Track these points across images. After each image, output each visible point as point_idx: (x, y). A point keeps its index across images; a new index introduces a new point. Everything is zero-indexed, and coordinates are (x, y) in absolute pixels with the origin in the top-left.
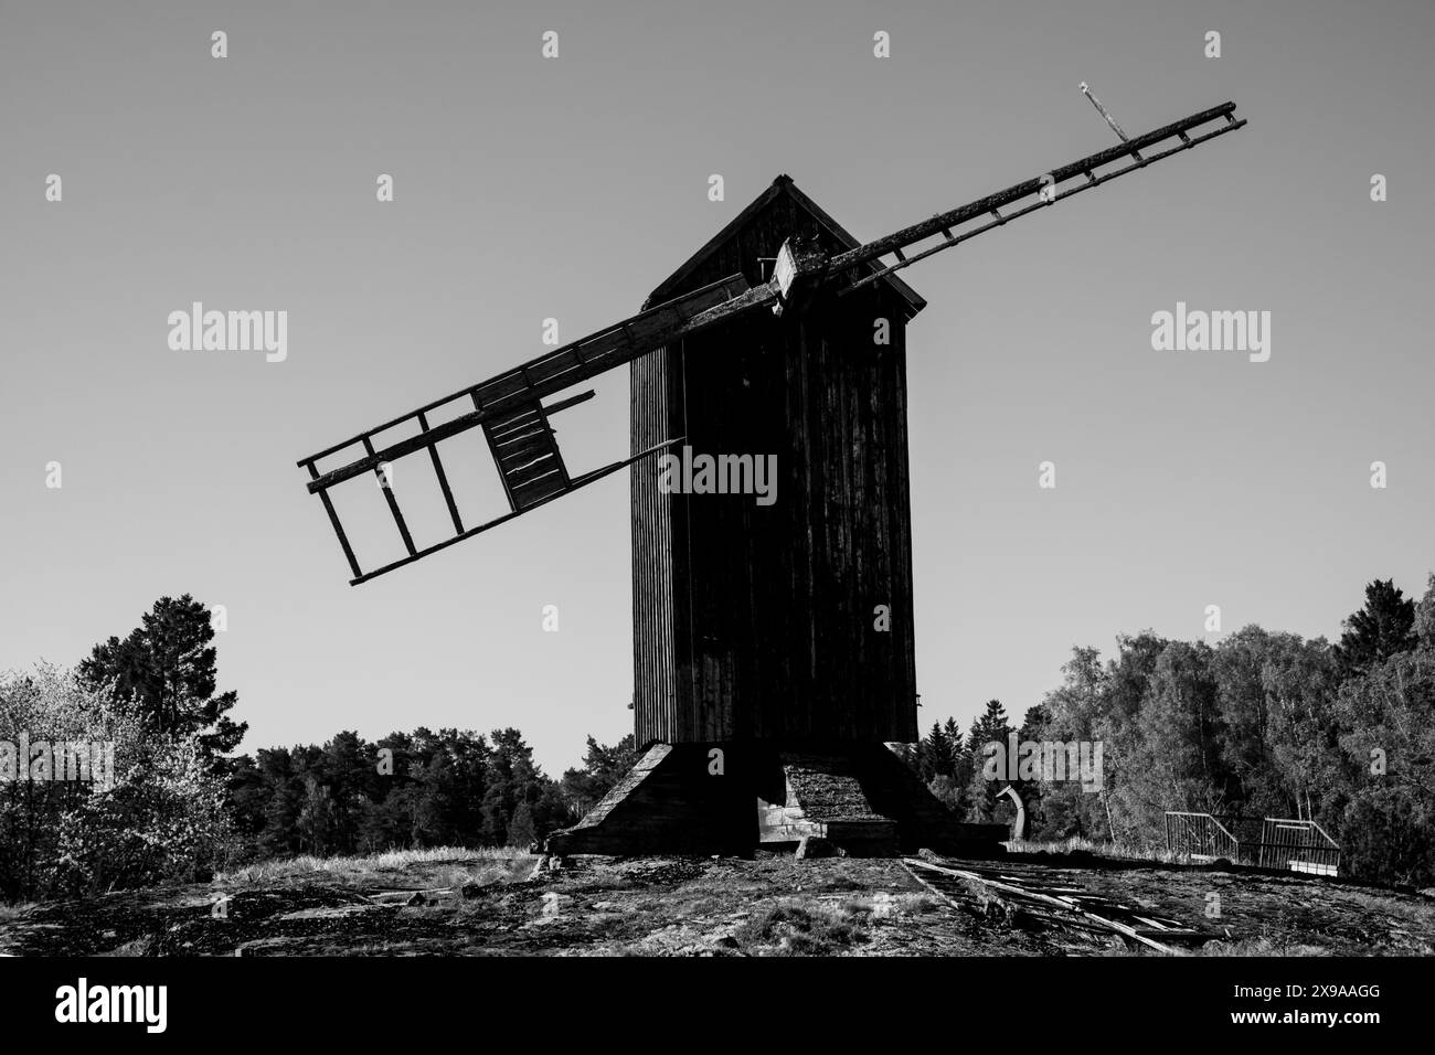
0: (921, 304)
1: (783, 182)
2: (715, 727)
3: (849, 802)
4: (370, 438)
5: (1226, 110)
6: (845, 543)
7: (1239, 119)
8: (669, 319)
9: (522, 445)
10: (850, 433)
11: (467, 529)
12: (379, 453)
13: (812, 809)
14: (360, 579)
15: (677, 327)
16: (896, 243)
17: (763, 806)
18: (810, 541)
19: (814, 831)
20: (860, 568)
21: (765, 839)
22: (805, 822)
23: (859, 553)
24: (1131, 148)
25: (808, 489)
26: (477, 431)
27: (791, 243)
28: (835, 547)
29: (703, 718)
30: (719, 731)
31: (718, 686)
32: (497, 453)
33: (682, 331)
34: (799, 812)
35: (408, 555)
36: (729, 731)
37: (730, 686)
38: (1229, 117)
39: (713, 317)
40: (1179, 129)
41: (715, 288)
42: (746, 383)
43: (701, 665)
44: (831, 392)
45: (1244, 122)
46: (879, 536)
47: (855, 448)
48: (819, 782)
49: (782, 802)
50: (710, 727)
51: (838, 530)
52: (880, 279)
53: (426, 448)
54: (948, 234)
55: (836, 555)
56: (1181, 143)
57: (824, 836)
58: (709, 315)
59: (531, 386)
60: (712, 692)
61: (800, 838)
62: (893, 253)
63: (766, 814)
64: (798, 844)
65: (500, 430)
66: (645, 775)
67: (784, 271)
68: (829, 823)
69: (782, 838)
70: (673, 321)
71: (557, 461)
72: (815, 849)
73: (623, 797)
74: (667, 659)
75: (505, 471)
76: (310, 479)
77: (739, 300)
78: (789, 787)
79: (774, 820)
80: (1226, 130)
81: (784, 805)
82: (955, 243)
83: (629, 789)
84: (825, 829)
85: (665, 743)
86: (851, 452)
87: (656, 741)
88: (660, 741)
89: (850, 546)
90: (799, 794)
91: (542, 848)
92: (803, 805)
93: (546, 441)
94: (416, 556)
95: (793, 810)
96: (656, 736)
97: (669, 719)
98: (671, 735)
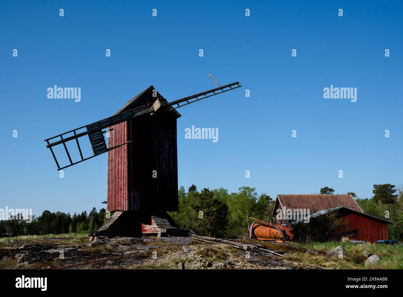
0: (180, 116)
1: (152, 87)
3: (167, 224)
4: (62, 136)
5: (237, 83)
7: (240, 85)
8: (130, 114)
9: (97, 140)
10: (166, 142)
11: (84, 159)
12: (64, 139)
13: (160, 226)
14: (60, 169)
15: (132, 116)
16: (177, 102)
17: (143, 225)
18: (157, 166)
19: (162, 231)
20: (167, 172)
21: (143, 233)
22: (158, 229)
23: (167, 169)
24: (221, 88)
25: (157, 154)
26: (87, 136)
27: (159, 99)
29: (134, 205)
30: (137, 208)
31: (137, 198)
32: (91, 141)
33: (133, 117)
34: (157, 226)
35: (70, 164)
36: (139, 208)
37: (140, 198)
38: (238, 85)
39: (140, 114)
40: (229, 86)
41: (140, 108)
42: (144, 130)
43: (133, 193)
44: (162, 133)
45: (241, 86)
46: (171, 165)
47: (166, 146)
48: (159, 220)
49: (150, 224)
50: (135, 207)
51: (163, 164)
52: (173, 110)
53: (75, 139)
54: (187, 101)
55: (162, 169)
56: (230, 89)
57: (165, 232)
58: (139, 114)
59: (100, 126)
60: (136, 199)
61: (157, 233)
62: (176, 104)
63: (144, 227)
64: (158, 234)
65: (92, 136)
66: (116, 218)
67: (157, 105)
68: (166, 229)
69: (150, 232)
70: (131, 114)
71: (105, 144)
72: (163, 235)
73: (112, 223)
74: (125, 191)
75: (93, 146)
76: (47, 144)
77: (145, 111)
78: (153, 221)
79: (148, 228)
80: (238, 87)
81: (151, 225)
82: (189, 103)
83: (113, 221)
84: (165, 230)
85: (121, 211)
86: (166, 147)
87: (117, 210)
88: (119, 210)
89: (165, 167)
90: (156, 223)
91: (92, 235)
92: (157, 225)
93: (103, 139)
94: (72, 164)
95: (154, 226)
96: (118, 209)
97: (125, 205)
98: (126, 209)
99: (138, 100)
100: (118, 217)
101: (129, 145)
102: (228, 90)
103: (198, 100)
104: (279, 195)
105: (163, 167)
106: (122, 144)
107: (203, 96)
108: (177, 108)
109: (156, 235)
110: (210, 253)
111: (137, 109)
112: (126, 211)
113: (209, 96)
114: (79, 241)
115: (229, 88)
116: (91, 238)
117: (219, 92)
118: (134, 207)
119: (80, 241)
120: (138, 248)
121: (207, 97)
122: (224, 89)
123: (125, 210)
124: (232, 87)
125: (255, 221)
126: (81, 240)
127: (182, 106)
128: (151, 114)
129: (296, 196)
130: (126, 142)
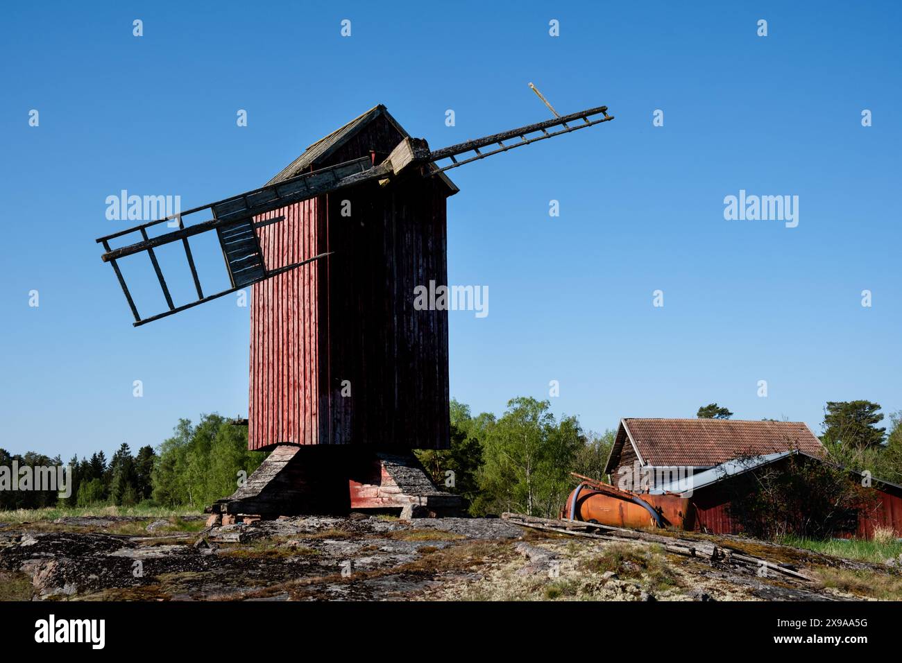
0: (456, 191)
1: (381, 108)
2: (341, 435)
3: (423, 484)
4: (146, 229)
5: (603, 110)
6: (414, 327)
7: (610, 116)
8: (328, 177)
9: (241, 245)
10: (418, 262)
11: (205, 296)
12: (151, 240)
13: (408, 488)
14: (139, 323)
15: (335, 183)
16: (451, 153)
17: (354, 486)
18: (396, 324)
19: (414, 501)
20: (421, 343)
21: (354, 506)
22: (402, 496)
23: (421, 334)
24: (563, 121)
25: (395, 293)
27: (410, 140)
28: (408, 329)
29: (334, 429)
30: (343, 438)
31: (343, 410)
32: (224, 248)
33: (338, 186)
34: (397, 489)
35: (169, 310)
36: (349, 438)
37: (350, 409)
38: (605, 114)
39: (356, 180)
40: (583, 116)
41: (355, 163)
42: (362, 224)
43: (333, 396)
44: (408, 235)
45: (613, 118)
46: (432, 324)
47: (420, 271)
48: (403, 471)
49: (376, 480)
50: (338, 436)
51: (410, 319)
52: (436, 175)
53: (181, 240)
54: (478, 152)
55: (409, 334)
56: (585, 123)
57: (423, 504)
58: (353, 178)
59: (247, 207)
60: (340, 413)
61: (399, 506)
62: (449, 158)
63: (358, 491)
64: (401, 509)
65: (228, 234)
66: (283, 464)
67: (401, 157)
68: (428, 497)
69: (376, 505)
70: (332, 179)
71: (260, 258)
72: (418, 512)
73: (272, 478)
74: (308, 392)
75: (230, 261)
76: (105, 252)
77: (369, 172)
78: (385, 474)
79: (368, 494)
80: (605, 120)
81: (379, 484)
82: (482, 157)
83: (274, 473)
84: (424, 500)
85: (293, 444)
86: (418, 273)
87: (282, 444)
88: (288, 444)
89: (416, 329)
90: (395, 478)
91: (216, 509)
92: (400, 485)
93: (254, 245)
94: (174, 311)
95: (389, 489)
96: (285, 440)
97: (308, 429)
98: (312, 438)
99: (346, 141)
100: (286, 463)
101: (321, 263)
102: (581, 127)
103: (506, 150)
104: (626, 420)
105: (412, 329)
106: (306, 259)
107: (517, 140)
108: (451, 167)
109: (397, 512)
110: (627, 565)
111: (346, 165)
112: (311, 446)
113: (532, 141)
114: (173, 525)
115: (581, 122)
116: (212, 519)
117: (557, 132)
118: (334, 435)
119: (176, 527)
120: (385, 548)
121: (528, 143)
122: (571, 124)
123: (308, 442)
124: (591, 119)
125: (584, 483)
126: (179, 523)
127: (463, 163)
128: (381, 182)
129: (670, 423)
130: (313, 256)
